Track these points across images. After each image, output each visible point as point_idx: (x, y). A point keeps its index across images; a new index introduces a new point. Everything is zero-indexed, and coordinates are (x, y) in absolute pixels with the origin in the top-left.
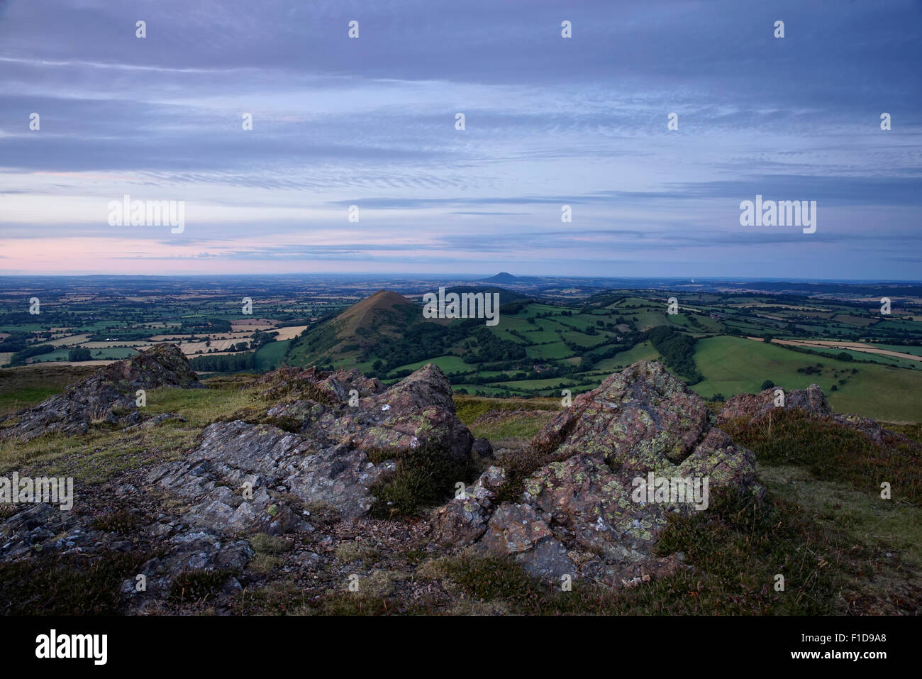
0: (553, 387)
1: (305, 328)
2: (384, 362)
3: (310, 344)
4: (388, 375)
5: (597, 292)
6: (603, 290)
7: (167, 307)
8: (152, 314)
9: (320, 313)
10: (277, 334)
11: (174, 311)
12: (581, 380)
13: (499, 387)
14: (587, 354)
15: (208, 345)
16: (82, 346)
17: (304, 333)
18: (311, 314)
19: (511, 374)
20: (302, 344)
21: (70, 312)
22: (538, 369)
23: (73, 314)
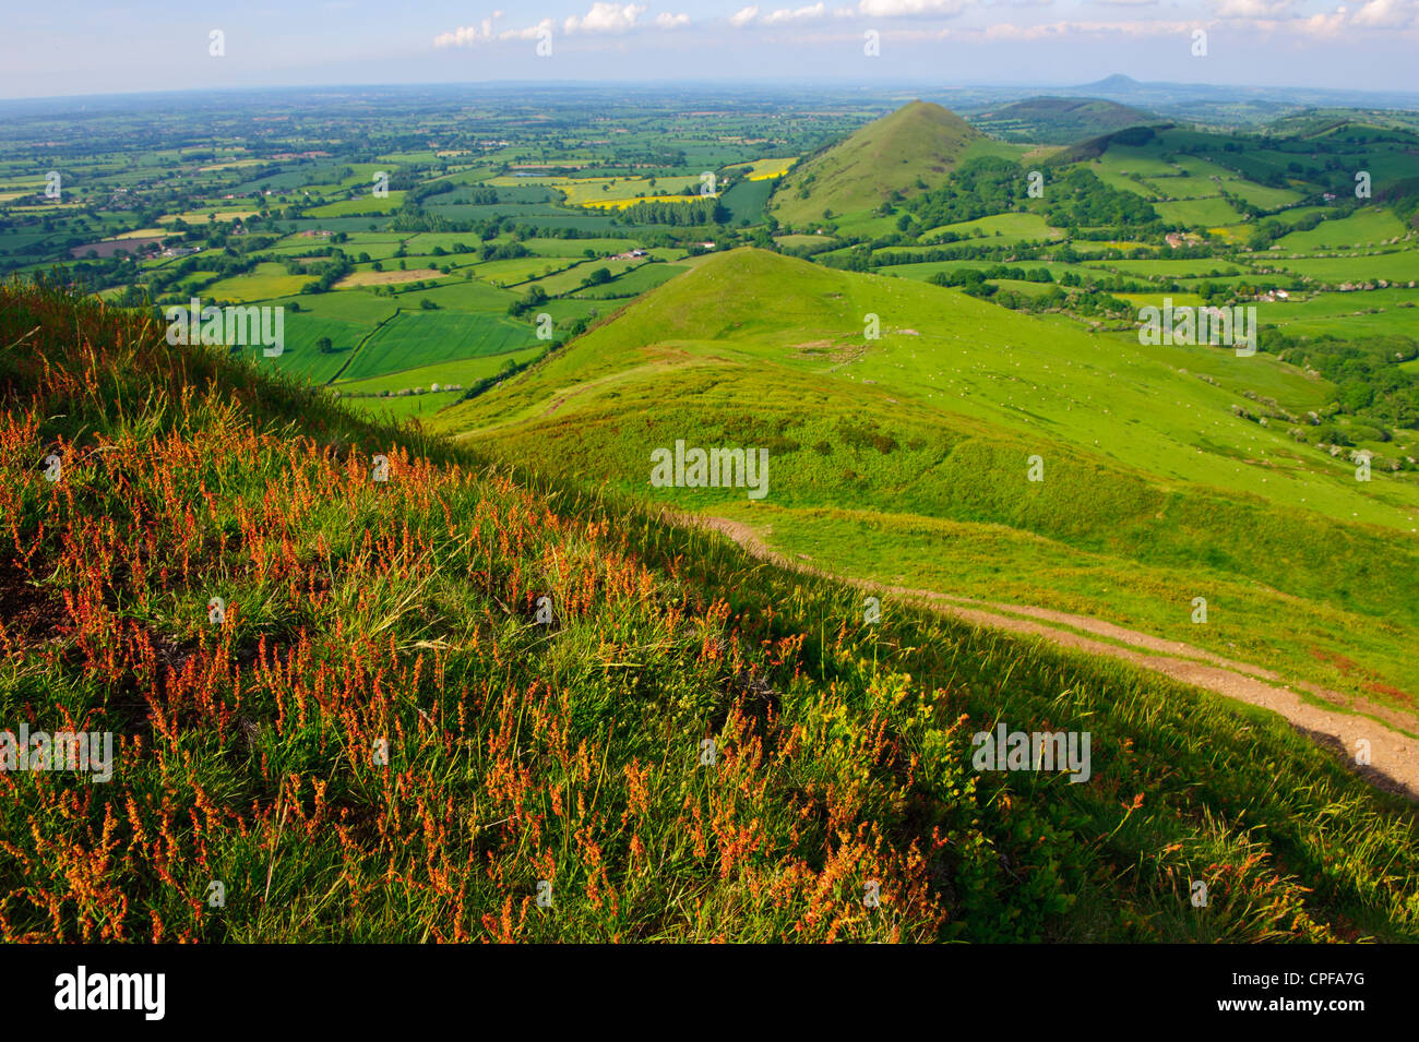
0: (1197, 274)
1: (793, 161)
2: (916, 219)
3: (801, 187)
4: (920, 239)
5: (1287, 111)
6: (1298, 109)
7: (594, 127)
8: (575, 137)
9: (815, 139)
10: (750, 170)
11: (604, 134)
12: (1250, 266)
13: (1103, 268)
14: (1263, 221)
15: (653, 184)
16: (486, 183)
17: (792, 169)
18: (800, 140)
19: (1126, 247)
20: (788, 187)
21: (468, 135)
22: (1173, 242)
23: (473, 138)
